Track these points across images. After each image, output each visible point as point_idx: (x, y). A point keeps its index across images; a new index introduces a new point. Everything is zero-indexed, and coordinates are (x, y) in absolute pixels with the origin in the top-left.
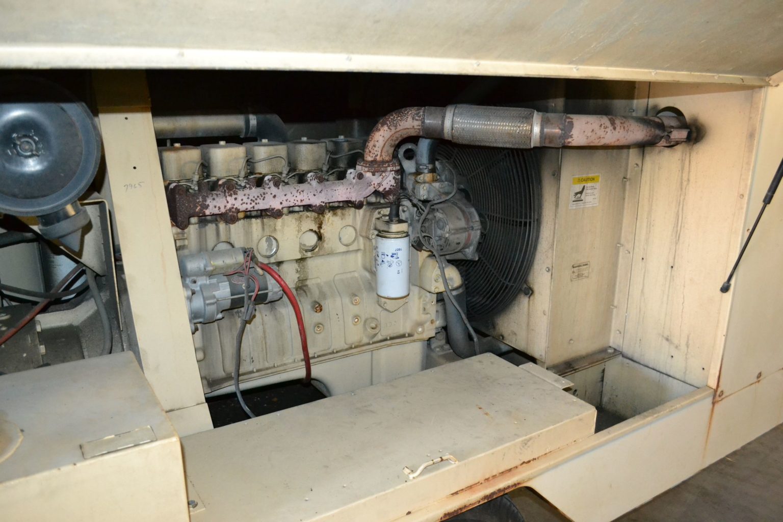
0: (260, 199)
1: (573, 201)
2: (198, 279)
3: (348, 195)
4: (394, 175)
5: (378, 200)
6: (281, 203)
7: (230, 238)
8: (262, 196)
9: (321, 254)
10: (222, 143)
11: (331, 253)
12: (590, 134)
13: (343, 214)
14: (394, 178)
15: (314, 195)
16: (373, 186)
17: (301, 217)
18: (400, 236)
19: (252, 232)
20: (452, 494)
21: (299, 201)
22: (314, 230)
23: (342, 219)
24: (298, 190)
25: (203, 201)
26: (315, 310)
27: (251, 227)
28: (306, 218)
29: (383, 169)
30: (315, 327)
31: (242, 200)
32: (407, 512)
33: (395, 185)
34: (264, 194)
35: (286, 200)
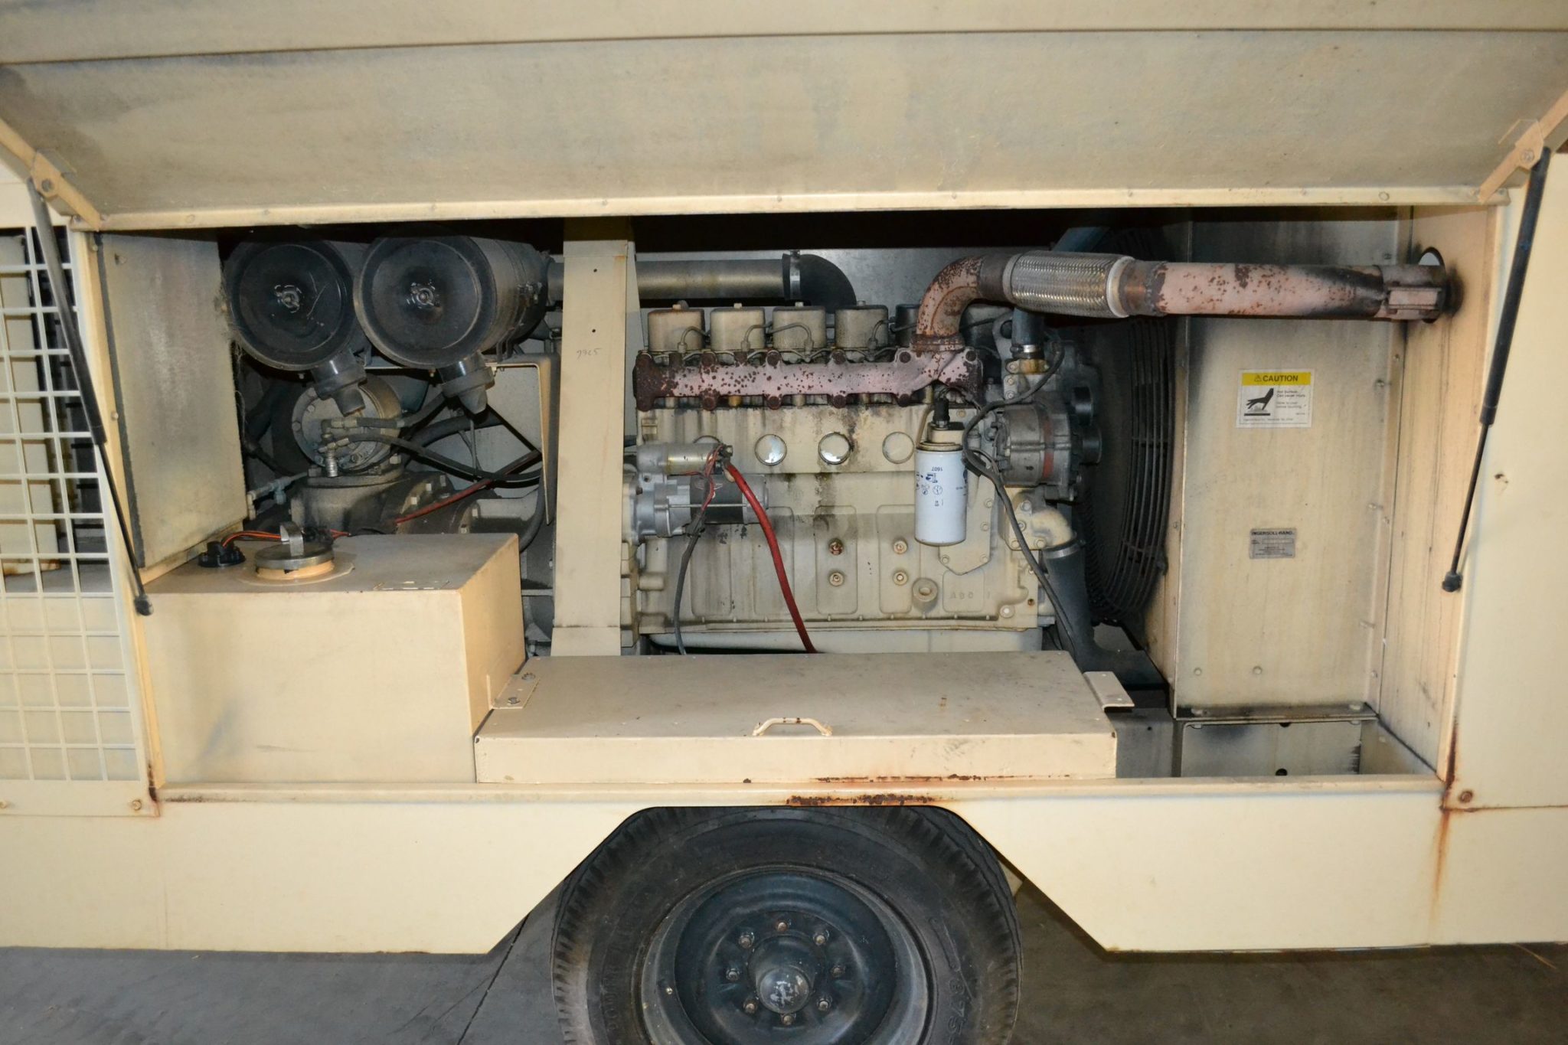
0: (748, 380)
1: (1246, 415)
2: (653, 476)
3: (884, 384)
4: (965, 359)
5: (954, 399)
6: (779, 389)
7: (716, 432)
8: (751, 377)
9: (852, 470)
10: (738, 306)
11: (868, 472)
12: (1191, 294)
13: (890, 415)
14: (965, 364)
15: (830, 381)
16: (928, 373)
17: (821, 413)
18: (948, 448)
19: (747, 428)
20: (820, 779)
21: (806, 387)
22: (841, 433)
23: (888, 422)
24: (804, 372)
25: (670, 378)
26: (831, 550)
27: (747, 420)
28: (830, 415)
29: (931, 348)
30: (830, 575)
31: (723, 380)
32: (745, 778)
33: (967, 374)
34: (754, 373)
35: (787, 385)
